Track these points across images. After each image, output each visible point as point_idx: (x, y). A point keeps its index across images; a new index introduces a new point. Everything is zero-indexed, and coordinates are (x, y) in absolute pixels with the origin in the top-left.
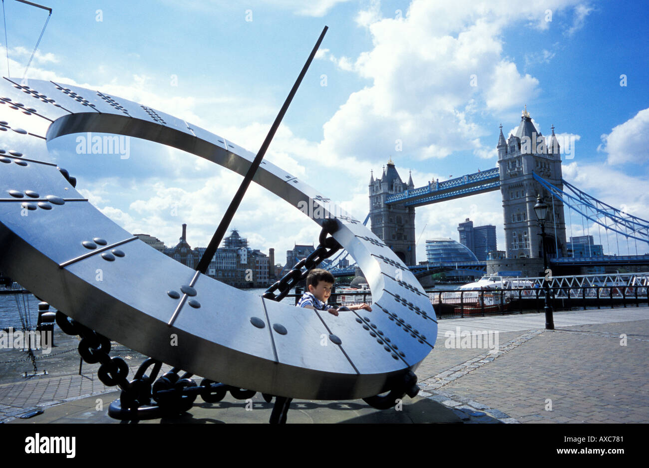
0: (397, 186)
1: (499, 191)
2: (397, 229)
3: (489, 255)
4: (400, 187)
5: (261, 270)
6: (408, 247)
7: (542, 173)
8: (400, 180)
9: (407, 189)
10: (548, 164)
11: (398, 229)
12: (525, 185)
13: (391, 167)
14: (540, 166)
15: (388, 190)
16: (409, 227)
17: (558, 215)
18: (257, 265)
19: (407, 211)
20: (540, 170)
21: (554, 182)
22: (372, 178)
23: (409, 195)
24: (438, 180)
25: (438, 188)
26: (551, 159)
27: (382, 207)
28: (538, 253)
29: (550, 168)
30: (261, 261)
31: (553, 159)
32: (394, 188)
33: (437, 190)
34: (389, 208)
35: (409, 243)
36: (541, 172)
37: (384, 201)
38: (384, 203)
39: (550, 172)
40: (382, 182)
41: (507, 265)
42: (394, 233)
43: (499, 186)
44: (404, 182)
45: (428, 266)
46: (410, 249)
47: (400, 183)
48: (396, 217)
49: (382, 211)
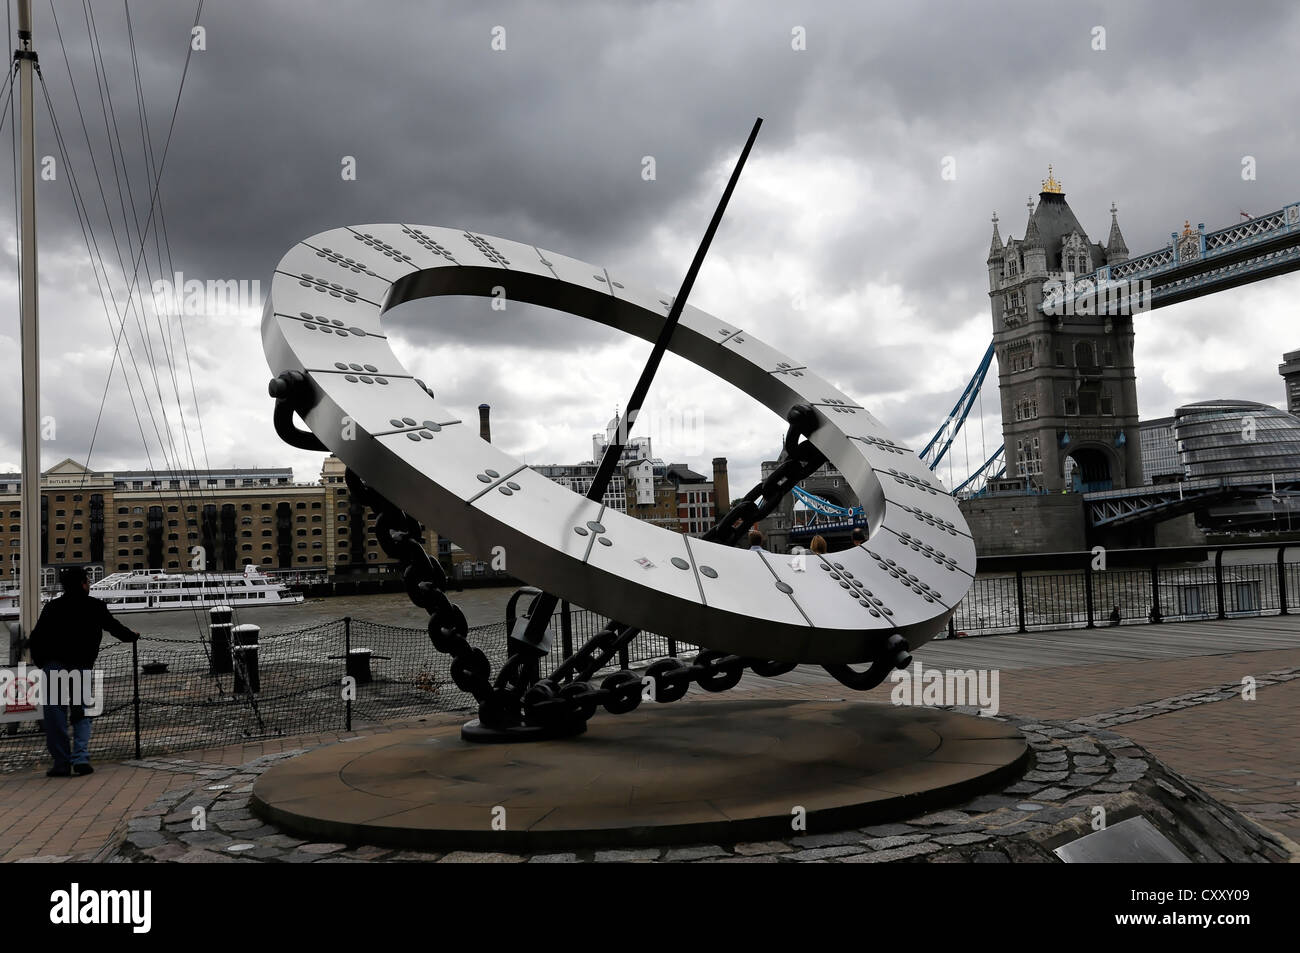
0: (1074, 257)
2: (1078, 383)
4: (1082, 258)
5: (692, 520)
6: (1117, 436)
8: (1084, 237)
9: (1104, 262)
11: (1082, 383)
13: (1052, 199)
15: (1048, 269)
16: (1116, 374)
18: (683, 506)
19: (1109, 327)
22: (996, 238)
23: (1114, 278)
24: (1201, 226)
25: (1205, 252)
27: (1031, 318)
30: (692, 494)
32: (1065, 262)
33: (1202, 257)
35: (1119, 422)
37: (1035, 304)
38: (1036, 310)
40: (1027, 248)
42: (1070, 395)
44: (1094, 240)
45: (1180, 486)
46: (1122, 439)
47: (1084, 246)
48: (1074, 346)
49: (1030, 334)
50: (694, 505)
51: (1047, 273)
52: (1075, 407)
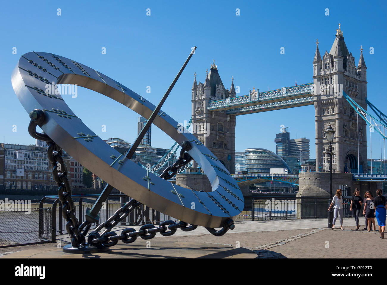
0: (219, 92)
1: (313, 106)
2: (218, 137)
3: (301, 168)
4: (222, 93)
5: (75, 173)
6: (228, 156)
7: (350, 92)
8: (223, 86)
9: (229, 96)
10: (356, 85)
12: (335, 103)
13: (214, 71)
14: (348, 85)
15: (211, 96)
16: (229, 135)
17: (362, 133)
18: (72, 167)
19: (229, 119)
20: (349, 89)
21: (360, 101)
22: (195, 82)
23: (231, 102)
24: (258, 90)
25: (258, 98)
26: (358, 79)
27: (205, 112)
28: (343, 168)
29: (358, 88)
30: (76, 163)
31: (360, 80)
32: (216, 94)
33: (257, 99)
34: (211, 115)
35: (229, 152)
36: (350, 90)
37: (206, 107)
38: (206, 109)
39: (357, 91)
40: (205, 87)
41: (316, 179)
42: (215, 141)
43: (313, 102)
44: (226, 89)
45: (246, 176)
46: (230, 158)
47: (223, 90)
48: (217, 124)
49: (204, 118)
50: (77, 167)
51: (211, 97)
52: (216, 145)
